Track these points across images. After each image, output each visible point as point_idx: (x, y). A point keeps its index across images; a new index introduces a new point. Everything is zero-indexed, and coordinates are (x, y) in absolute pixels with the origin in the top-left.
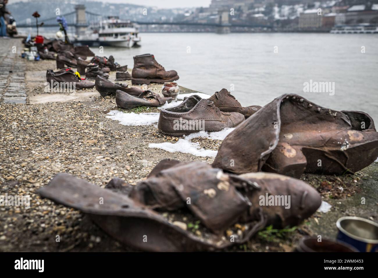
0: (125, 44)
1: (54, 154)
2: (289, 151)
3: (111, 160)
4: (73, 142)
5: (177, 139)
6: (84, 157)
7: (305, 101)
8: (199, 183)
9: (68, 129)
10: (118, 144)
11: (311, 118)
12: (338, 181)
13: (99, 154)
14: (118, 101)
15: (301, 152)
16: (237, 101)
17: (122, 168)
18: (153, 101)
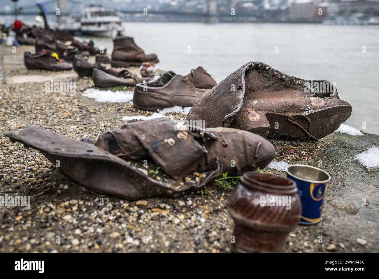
0: (109, 34)
1: (29, 124)
2: (254, 115)
3: (84, 129)
4: (48, 115)
5: (151, 113)
6: (59, 127)
7: (270, 69)
8: (160, 133)
9: (43, 104)
10: (93, 117)
11: (276, 85)
12: (301, 146)
13: (73, 125)
14: (96, 80)
15: (265, 117)
16: (213, 79)
17: (94, 136)
18: (130, 81)
